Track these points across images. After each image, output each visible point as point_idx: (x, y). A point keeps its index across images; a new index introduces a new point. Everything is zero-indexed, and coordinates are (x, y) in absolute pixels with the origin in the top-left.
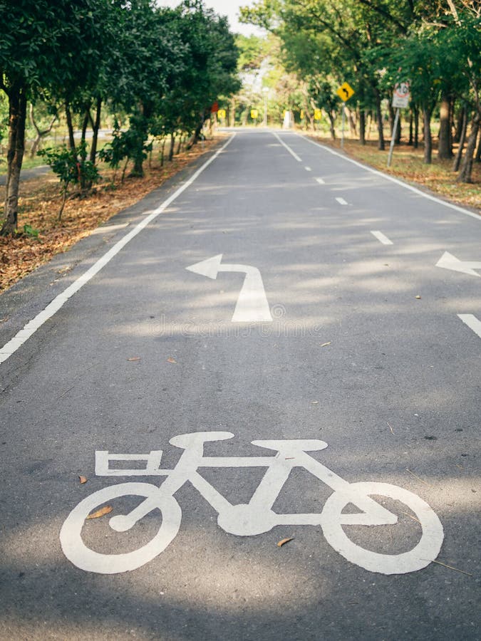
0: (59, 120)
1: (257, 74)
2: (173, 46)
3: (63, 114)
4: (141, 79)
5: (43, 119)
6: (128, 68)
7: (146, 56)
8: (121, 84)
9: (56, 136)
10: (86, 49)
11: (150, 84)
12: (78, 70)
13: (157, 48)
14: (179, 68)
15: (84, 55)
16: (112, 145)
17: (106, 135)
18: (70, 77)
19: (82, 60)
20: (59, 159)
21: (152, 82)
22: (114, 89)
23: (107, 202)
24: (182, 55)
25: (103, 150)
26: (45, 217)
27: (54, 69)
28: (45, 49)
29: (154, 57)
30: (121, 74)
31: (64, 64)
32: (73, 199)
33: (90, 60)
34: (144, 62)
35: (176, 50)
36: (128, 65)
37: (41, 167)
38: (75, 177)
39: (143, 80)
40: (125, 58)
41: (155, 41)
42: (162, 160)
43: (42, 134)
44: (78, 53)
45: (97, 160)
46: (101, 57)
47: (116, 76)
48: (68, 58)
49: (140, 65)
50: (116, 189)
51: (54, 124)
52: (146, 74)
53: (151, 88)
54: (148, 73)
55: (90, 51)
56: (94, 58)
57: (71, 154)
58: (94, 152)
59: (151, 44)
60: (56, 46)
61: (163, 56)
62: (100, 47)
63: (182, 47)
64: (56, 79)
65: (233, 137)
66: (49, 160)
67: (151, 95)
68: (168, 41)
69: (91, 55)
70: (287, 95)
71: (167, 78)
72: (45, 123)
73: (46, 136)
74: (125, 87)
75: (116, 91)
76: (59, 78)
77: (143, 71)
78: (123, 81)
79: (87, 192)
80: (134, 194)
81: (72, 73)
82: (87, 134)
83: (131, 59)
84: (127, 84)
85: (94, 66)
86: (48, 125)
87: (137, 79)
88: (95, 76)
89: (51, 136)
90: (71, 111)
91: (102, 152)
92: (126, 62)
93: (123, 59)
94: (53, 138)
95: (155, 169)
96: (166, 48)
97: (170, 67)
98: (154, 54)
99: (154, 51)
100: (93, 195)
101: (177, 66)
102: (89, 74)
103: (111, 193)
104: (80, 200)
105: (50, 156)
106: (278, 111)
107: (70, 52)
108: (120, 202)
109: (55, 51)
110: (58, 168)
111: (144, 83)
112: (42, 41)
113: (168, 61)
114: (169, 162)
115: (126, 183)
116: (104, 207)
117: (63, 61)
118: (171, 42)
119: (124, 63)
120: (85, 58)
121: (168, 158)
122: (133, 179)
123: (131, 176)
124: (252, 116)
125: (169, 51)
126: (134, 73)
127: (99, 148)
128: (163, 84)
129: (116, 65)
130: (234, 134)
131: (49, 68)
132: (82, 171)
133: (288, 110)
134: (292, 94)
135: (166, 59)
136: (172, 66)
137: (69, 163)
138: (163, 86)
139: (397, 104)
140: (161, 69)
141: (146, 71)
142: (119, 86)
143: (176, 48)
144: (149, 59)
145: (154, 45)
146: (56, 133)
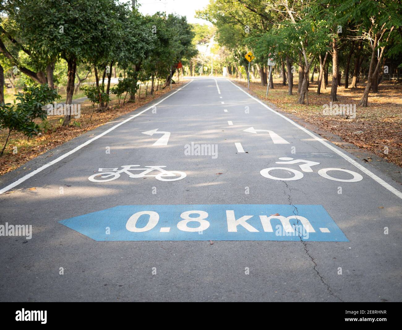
0: (92, 73)
1: (208, 46)
2: (149, 36)
3: (93, 70)
4: (132, 53)
5: (82, 72)
6: (125, 47)
7: (134, 41)
8: (121, 56)
9: (89, 82)
10: (104, 42)
11: (136, 55)
12: (100, 51)
13: (140, 38)
14: (151, 47)
15: (103, 44)
16: (118, 85)
17: (115, 81)
18: (96, 54)
19: (102, 47)
20: (91, 92)
21: (137, 54)
22: (118, 58)
23: (114, 113)
24: (153, 41)
25: (113, 88)
26: (83, 120)
27: (89, 51)
28: (85, 43)
29: (139, 42)
30: (122, 50)
31: (94, 49)
32: (97, 112)
33: (105, 47)
34: (133, 45)
35: (150, 38)
36: (125, 46)
37: (80, 98)
38: (98, 100)
39: (133, 53)
40: (124, 43)
41: (139, 35)
42: (147, 94)
43: (82, 81)
44: (100, 43)
45: (110, 93)
46: (111, 45)
47: (119, 52)
48: (95, 46)
49: (132, 46)
50: (119, 108)
51: (89, 75)
52: (134, 50)
53: (137, 57)
54: (135, 49)
55: (105, 43)
56: (107, 46)
57: (96, 89)
58: (108, 89)
59: (137, 35)
60: (90, 41)
61: (143, 41)
62: (110, 41)
63: (152, 37)
64: (90, 55)
65: (191, 82)
66: (86, 92)
67: (136, 61)
68: (146, 34)
69: (106, 44)
70: (225, 58)
71: (145, 52)
72: (83, 74)
73: (83, 82)
74: (123, 57)
75: (119, 59)
76: (91, 55)
77: (133, 49)
78: (122, 54)
79: (105, 108)
80: (129, 110)
81: (97, 52)
82: (105, 81)
83: (127, 43)
84: (124, 56)
85: (107, 49)
86: (85, 76)
87: (130, 53)
88: (108, 54)
89: (87, 82)
90: (97, 68)
91: (113, 89)
92: (125, 45)
93: (123, 44)
94: (88, 83)
95: (142, 98)
96: (145, 37)
97: (147, 47)
98: (139, 40)
99: (139, 39)
100: (108, 111)
101: (151, 46)
102: (105, 52)
103: (117, 109)
104: (101, 113)
105: (86, 90)
106: (219, 67)
107: (96, 43)
108: (121, 113)
109: (90, 43)
110: (90, 96)
111: (133, 55)
112: (84, 39)
113: (146, 44)
114: (151, 95)
115: (126, 105)
116: (112, 116)
117: (93, 47)
118: (148, 34)
119: (124, 46)
120: (103, 46)
121: (151, 93)
122: (130, 103)
123: (129, 102)
124: (205, 70)
125: (146, 39)
126: (129, 50)
127: (111, 87)
128: (143, 55)
129: (119, 46)
130: (192, 80)
131: (87, 50)
132: (102, 97)
133: (225, 67)
134: (227, 57)
135: (144, 43)
136: (148, 46)
137: (95, 94)
138: (142, 56)
139: (270, 64)
140: (142, 48)
141: (135, 48)
142: (120, 56)
143: (150, 37)
144: (136, 43)
145: (139, 36)
146: (89, 80)
